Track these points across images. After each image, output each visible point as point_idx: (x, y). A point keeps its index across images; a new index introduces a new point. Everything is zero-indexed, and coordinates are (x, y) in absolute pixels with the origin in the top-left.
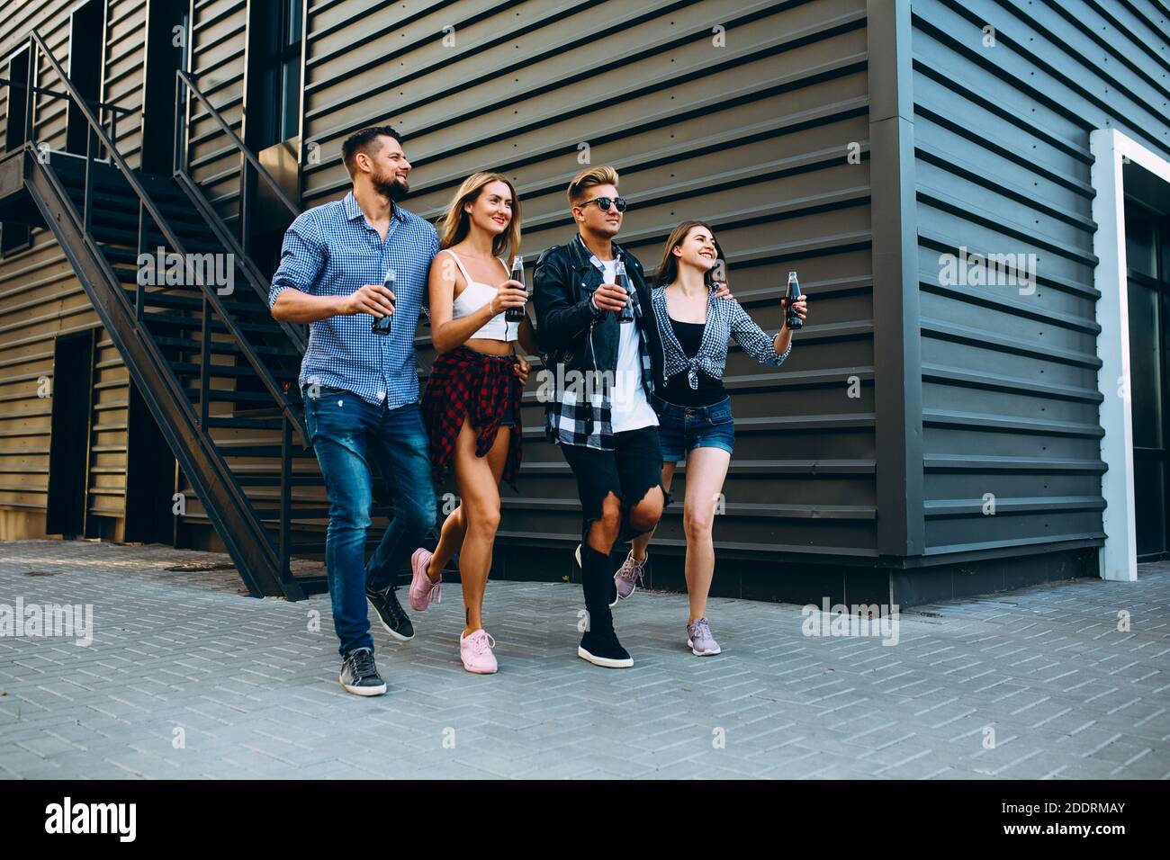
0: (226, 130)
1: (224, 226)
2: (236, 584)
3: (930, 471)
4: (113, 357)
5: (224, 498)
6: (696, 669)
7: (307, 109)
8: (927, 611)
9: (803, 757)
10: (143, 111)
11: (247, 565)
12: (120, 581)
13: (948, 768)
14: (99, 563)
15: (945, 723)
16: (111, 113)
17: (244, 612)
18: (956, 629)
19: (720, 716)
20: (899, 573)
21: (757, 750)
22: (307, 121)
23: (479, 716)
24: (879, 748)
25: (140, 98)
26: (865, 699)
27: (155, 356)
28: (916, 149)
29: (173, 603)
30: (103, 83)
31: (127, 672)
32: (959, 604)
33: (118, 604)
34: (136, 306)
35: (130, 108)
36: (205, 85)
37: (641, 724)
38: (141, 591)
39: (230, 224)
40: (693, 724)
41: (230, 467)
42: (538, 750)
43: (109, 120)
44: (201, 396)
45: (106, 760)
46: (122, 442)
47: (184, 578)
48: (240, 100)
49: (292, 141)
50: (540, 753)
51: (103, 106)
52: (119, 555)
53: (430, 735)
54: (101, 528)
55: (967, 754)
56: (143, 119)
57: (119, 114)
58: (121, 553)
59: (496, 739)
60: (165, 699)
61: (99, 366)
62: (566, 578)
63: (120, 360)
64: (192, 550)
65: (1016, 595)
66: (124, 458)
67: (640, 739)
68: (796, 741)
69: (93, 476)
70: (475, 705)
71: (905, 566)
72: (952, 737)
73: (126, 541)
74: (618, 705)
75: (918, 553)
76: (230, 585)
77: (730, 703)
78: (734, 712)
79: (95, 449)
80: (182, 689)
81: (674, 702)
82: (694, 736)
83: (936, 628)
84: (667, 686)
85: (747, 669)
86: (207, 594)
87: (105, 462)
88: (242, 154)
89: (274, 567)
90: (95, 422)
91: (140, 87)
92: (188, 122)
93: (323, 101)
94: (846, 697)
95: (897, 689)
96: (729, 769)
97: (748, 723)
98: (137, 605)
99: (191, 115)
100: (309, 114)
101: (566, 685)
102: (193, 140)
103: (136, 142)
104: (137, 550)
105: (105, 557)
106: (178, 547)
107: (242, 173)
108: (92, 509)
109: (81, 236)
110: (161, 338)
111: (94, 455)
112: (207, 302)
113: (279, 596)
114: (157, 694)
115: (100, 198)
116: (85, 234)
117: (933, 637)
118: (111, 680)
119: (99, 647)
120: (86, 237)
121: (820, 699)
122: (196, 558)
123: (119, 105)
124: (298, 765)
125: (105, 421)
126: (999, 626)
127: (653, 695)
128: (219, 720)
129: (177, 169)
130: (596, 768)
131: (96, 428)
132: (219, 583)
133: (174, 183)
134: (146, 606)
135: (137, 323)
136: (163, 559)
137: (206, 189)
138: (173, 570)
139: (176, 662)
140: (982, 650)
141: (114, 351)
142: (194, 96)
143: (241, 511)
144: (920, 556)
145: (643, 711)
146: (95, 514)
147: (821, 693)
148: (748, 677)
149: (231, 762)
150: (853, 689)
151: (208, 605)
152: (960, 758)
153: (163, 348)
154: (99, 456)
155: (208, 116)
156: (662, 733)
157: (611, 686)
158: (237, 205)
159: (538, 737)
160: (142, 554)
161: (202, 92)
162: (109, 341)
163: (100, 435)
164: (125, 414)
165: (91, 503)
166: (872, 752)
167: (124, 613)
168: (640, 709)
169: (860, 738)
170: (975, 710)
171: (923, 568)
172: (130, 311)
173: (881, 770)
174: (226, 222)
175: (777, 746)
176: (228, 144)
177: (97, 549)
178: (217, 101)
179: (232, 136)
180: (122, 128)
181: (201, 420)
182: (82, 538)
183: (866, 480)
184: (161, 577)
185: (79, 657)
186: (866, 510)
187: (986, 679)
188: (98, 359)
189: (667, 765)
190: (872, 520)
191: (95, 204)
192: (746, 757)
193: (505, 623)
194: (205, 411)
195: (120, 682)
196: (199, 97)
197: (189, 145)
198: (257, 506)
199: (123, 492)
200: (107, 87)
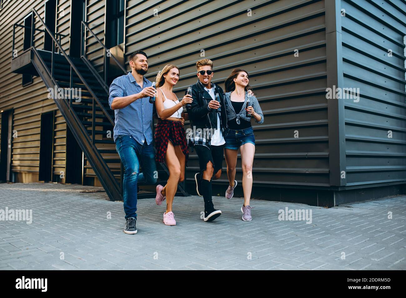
0: (99, 41)
1: (98, 74)
2: (105, 197)
3: (348, 156)
4: (61, 120)
5: (101, 167)
6: (268, 225)
7: (126, 34)
8: (347, 206)
9: (310, 254)
10: (70, 36)
11: (109, 190)
12: (66, 196)
13: (362, 258)
14: (58, 190)
15: (359, 243)
16: (59, 36)
17: (109, 206)
18: (358, 212)
19: (278, 240)
20: (337, 192)
21: (293, 252)
22: (127, 38)
23: (194, 240)
24: (336, 251)
25: (69, 31)
26: (329, 235)
27: (76, 119)
28: (342, 43)
29: (84, 203)
30: (56, 26)
31: (72, 225)
32: (358, 203)
33: (66, 203)
34: (70, 102)
35: (66, 34)
36: (91, 26)
37: (251, 243)
38: (73, 199)
39: (100, 74)
40: (269, 243)
41: (103, 157)
42: (216, 252)
43: (59, 39)
44: (92, 132)
45: (68, 254)
46: (64, 149)
47: (87, 195)
48: (103, 31)
49: (121, 45)
50: (217, 252)
51: (56, 34)
52: (64, 188)
53: (178, 246)
54: (57, 178)
55: (368, 253)
56: (70, 39)
57: (62, 37)
58: (65, 187)
59: (201, 248)
60: (86, 234)
61: (56, 123)
62: (218, 195)
63: (64, 121)
64: (89, 186)
65: (379, 200)
66: (65, 155)
67: (251, 248)
68: (306, 249)
69: (54, 161)
70: (192, 236)
71: (340, 189)
72: (362, 248)
73: (66, 183)
74: (242, 236)
75: (344, 185)
76: (103, 197)
77: (281, 236)
78: (283, 239)
79: (55, 152)
80: (91, 231)
81: (262, 235)
82: (270, 247)
83: (351, 211)
84: (258, 230)
85: (286, 225)
86: (95, 200)
87: (59, 156)
88: (104, 49)
89: (118, 191)
90: (55, 142)
91: (69, 27)
92: (85, 39)
93: (132, 31)
94: (322, 234)
95: (340, 232)
96: (284, 258)
97: (288, 243)
98: (72, 203)
99: (87, 36)
100: (127, 35)
101: (223, 230)
102: (87, 45)
103: (68, 46)
104: (70, 186)
105: (59, 188)
106: (84, 185)
107: (104, 56)
108: (54, 172)
109: (51, 78)
110: (78, 113)
111: (55, 154)
112: (94, 100)
113: (120, 201)
114: (83, 232)
115: (56, 65)
116: (52, 77)
117: (350, 214)
118: (66, 228)
119: (62, 217)
120: (52, 79)
121: (313, 235)
122: (90, 188)
123: (62, 34)
124: (134, 256)
125: (58, 142)
126: (373, 211)
127: (254, 233)
128: (105, 241)
129: (82, 55)
130: (237, 258)
131: (55, 144)
132: (99, 196)
133: (81, 60)
134: (75, 204)
135: (70, 108)
136: (79, 189)
137: (92, 62)
138: (83, 192)
139: (88, 222)
140: (369, 219)
141: (63, 118)
142: (87, 30)
143: (107, 172)
144: (345, 186)
145: (251, 239)
146: (55, 174)
147: (313, 233)
148: (286, 227)
149: (111, 255)
150: (324, 232)
151: (96, 204)
152: (366, 255)
153: (79, 116)
154: (56, 154)
155: (92, 37)
156: (259, 246)
157: (239, 230)
158: (103, 67)
159: (215, 247)
160: (72, 187)
161: (90, 28)
162: (60, 114)
163: (57, 147)
164: (65, 140)
165: (54, 170)
166: (334, 253)
167: (68, 206)
168: (250, 238)
169: (329, 248)
170: (369, 239)
171: (346, 190)
172: (67, 103)
173: (338, 259)
174: (99, 73)
175: (300, 251)
176: (99, 46)
177: (56, 186)
178: (95, 31)
179: (101, 43)
180: (63, 42)
181: (92, 141)
182: (51, 182)
183: (325, 160)
184: (79, 195)
185: (55, 220)
186: (325, 170)
187: (372, 228)
188: (55, 121)
189: (262, 256)
190: (328, 173)
191: (55, 67)
192: (289, 254)
193: (199, 209)
194: (94, 138)
195: (69, 229)
196: (89, 30)
197: (86, 47)
198: (112, 170)
199: (65, 166)
200: (58, 28)
